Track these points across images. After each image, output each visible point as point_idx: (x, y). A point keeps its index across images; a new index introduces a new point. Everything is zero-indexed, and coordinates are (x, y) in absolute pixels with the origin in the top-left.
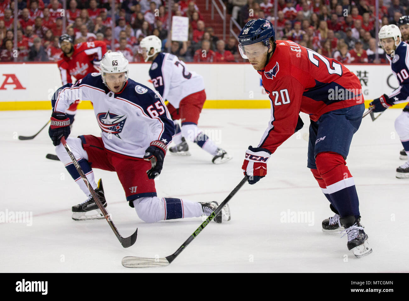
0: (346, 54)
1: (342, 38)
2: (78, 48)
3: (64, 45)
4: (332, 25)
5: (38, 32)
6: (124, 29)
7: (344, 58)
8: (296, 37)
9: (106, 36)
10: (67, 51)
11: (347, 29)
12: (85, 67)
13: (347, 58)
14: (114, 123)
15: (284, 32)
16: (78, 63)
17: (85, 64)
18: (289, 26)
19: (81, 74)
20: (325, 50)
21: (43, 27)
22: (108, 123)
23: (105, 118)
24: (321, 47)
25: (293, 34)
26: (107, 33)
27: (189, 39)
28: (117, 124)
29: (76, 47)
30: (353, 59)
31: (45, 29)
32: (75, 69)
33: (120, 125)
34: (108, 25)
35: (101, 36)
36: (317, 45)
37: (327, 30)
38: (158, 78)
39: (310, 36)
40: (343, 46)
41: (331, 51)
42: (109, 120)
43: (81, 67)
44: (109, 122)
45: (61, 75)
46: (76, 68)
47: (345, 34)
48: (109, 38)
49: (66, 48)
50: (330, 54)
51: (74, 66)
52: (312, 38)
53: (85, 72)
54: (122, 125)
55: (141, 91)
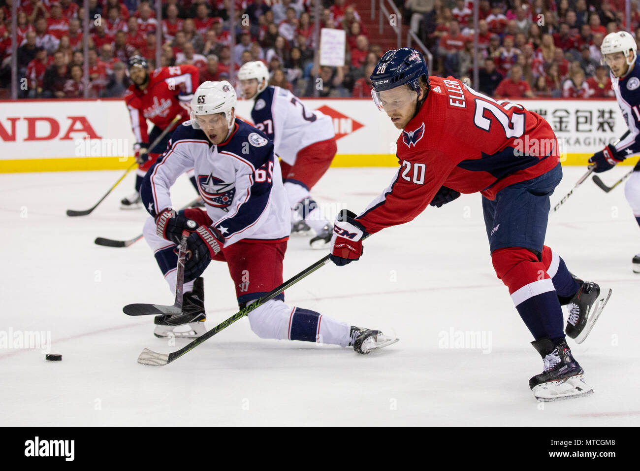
0: (581, 84)
1: (576, 59)
2: (155, 76)
3: (134, 73)
4: (561, 41)
5: (120, 53)
6: (249, 48)
7: (578, 91)
8: (506, 58)
9: (221, 59)
10: (139, 81)
11: (582, 47)
12: (167, 104)
13: (584, 90)
14: (219, 192)
15: (489, 52)
16: (155, 99)
17: (166, 100)
18: (496, 43)
19: (161, 115)
20: (550, 78)
21: (127, 46)
22: (211, 192)
23: (206, 183)
24: (544, 74)
25: (501, 54)
26: (222, 54)
27: (347, 62)
28: (223, 194)
29: (152, 74)
30: (592, 92)
31: (130, 48)
32: (152, 108)
33: (228, 196)
34: (225, 43)
35: (213, 59)
36: (538, 70)
37: (553, 47)
38: (266, 122)
39: (527, 58)
40: (577, 73)
41: (559, 80)
42: (212, 188)
43: (160, 104)
44: (213, 190)
45: (131, 118)
46: (153, 106)
47: (580, 54)
48: (226, 62)
49: (138, 76)
50: (558, 85)
51: (150, 104)
52: (530, 61)
53: (167, 112)
54: (231, 196)
55: (258, 143)
